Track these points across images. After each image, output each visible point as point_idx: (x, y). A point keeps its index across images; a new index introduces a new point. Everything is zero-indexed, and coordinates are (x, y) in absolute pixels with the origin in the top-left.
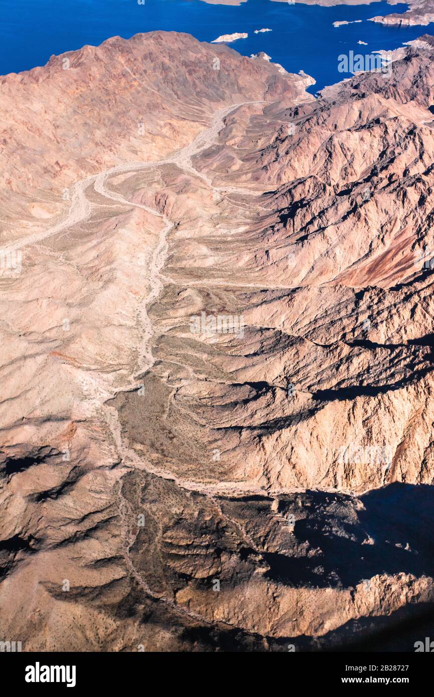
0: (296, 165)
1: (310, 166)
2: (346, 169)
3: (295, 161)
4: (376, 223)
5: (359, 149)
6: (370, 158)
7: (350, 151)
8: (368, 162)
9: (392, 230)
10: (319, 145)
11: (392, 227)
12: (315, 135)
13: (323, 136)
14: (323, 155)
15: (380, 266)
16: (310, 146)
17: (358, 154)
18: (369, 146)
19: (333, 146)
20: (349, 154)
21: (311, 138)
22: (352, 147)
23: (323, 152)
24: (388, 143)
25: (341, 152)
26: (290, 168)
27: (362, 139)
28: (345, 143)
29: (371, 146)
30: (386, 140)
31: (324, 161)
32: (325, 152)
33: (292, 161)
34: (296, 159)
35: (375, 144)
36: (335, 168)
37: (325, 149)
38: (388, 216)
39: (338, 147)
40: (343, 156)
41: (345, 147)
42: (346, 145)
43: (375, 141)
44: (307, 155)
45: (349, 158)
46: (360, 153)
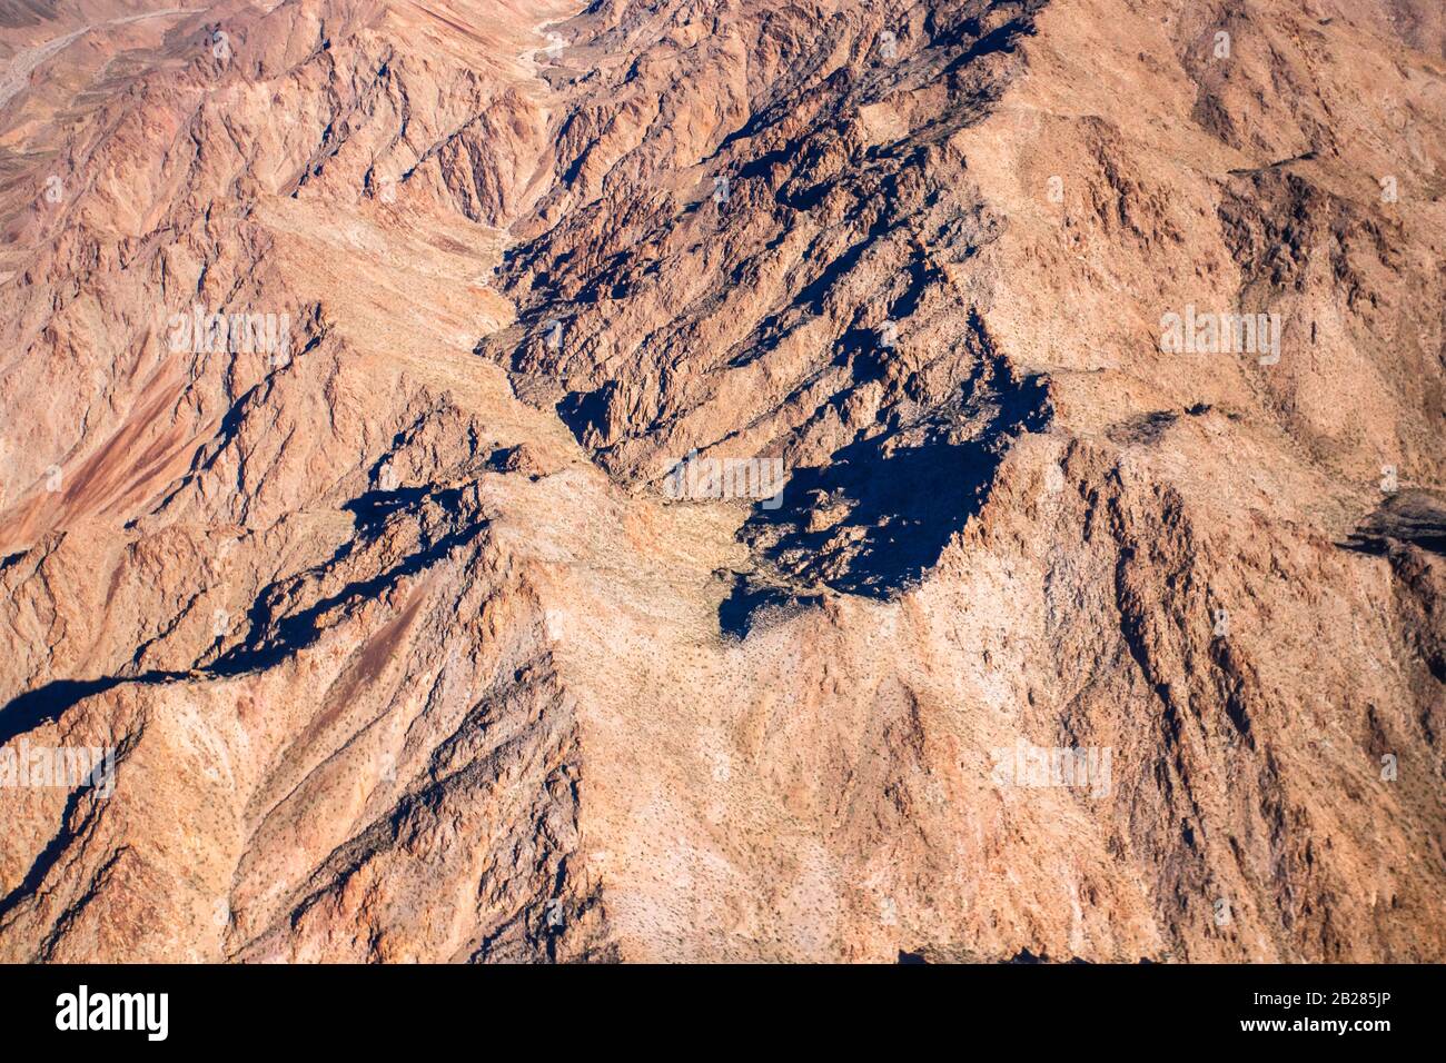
0: (114, 187)
1: (154, 186)
2: (238, 182)
3: (108, 178)
4: (100, 354)
5: (271, 125)
6: (300, 146)
7: (248, 133)
8: (296, 156)
9: (135, 369)
10: (177, 125)
11: (135, 359)
12: (161, 101)
13: (185, 103)
14: (186, 150)
15: (97, 475)
16: (150, 132)
17: (270, 138)
18: (296, 115)
19: (203, 126)
20: (247, 141)
21: (149, 110)
22: (252, 123)
23: (184, 143)
24: (339, 103)
25: (229, 139)
26: (97, 196)
27: (277, 100)
28: (235, 115)
29: (303, 116)
30: (335, 95)
31: (188, 167)
32: (189, 142)
33: (101, 177)
34: (111, 172)
35: (312, 110)
36: (213, 184)
37: (189, 135)
38: (130, 329)
39: (218, 125)
40: (233, 148)
41: (237, 126)
42: (238, 120)
43: (309, 100)
44: (144, 158)
45: (249, 153)
46: (275, 136)
